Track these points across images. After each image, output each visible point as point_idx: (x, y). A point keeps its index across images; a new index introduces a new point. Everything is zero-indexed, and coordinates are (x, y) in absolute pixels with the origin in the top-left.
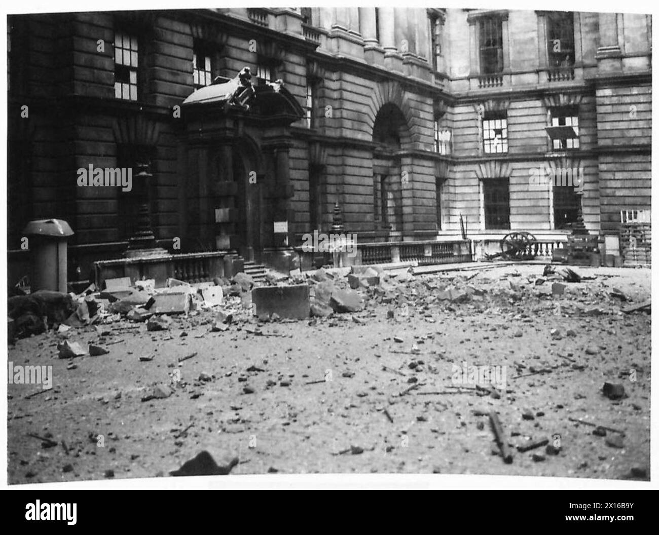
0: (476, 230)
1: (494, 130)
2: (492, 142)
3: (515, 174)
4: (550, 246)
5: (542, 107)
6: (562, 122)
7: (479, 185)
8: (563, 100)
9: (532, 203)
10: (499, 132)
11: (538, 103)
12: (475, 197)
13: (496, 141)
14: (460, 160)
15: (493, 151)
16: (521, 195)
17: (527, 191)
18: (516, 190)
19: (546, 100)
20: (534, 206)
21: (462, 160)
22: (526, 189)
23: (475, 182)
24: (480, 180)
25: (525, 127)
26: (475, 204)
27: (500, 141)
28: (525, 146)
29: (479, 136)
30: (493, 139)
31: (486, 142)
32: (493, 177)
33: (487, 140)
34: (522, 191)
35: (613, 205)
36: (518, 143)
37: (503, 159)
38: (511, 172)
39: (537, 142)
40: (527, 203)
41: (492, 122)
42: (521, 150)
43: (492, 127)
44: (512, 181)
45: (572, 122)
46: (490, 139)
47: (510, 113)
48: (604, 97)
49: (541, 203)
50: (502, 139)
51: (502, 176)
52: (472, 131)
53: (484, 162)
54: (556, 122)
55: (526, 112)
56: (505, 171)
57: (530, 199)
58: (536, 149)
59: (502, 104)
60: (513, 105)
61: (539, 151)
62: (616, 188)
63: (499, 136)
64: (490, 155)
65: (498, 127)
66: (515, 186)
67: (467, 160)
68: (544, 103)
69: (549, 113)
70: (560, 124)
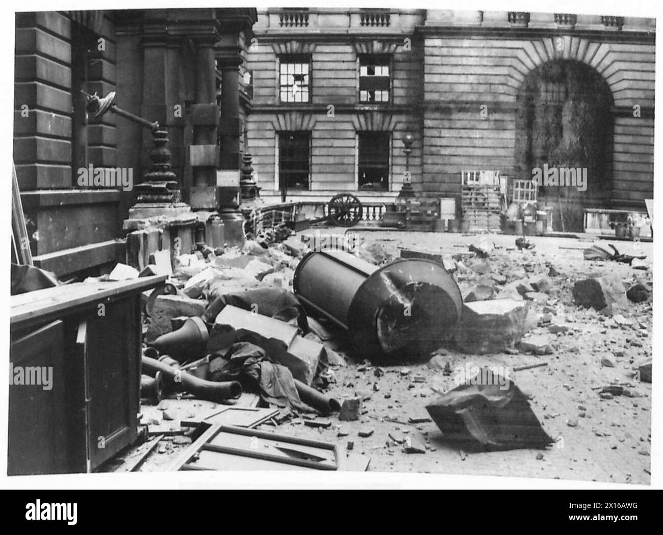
0: (270, 191)
1: (294, 75)
2: (290, 89)
3: (318, 127)
4: (377, 210)
5: (352, 53)
6: (371, 72)
7: (275, 138)
8: (377, 46)
9: (337, 160)
10: (299, 77)
11: (349, 49)
12: (269, 152)
13: (295, 88)
14: (254, 108)
15: (291, 100)
16: (324, 151)
17: (332, 147)
18: (318, 145)
19: (358, 46)
20: (339, 164)
21: (257, 108)
22: (330, 145)
23: (271, 134)
24: (277, 132)
25: (332, 75)
26: (270, 160)
27: (300, 89)
28: (332, 95)
29: (277, 81)
30: (292, 86)
31: (282, 89)
32: (293, 129)
33: (284, 86)
34: (324, 147)
35: (437, 164)
36: (325, 92)
37: (304, 110)
38: (315, 125)
39: (345, 92)
40: (331, 160)
41: (291, 66)
42: (325, 100)
43: (291, 71)
44: (316, 134)
45: (381, 71)
46: (288, 86)
47: (315, 57)
48: (432, 47)
49: (346, 161)
50: (302, 86)
51: (304, 128)
52: (269, 74)
53: (283, 113)
54: (364, 71)
55: (334, 57)
56: (307, 123)
57: (335, 156)
58: (344, 99)
59: (306, 47)
60: (319, 48)
61: (347, 102)
62: (441, 146)
63: (299, 83)
64: (288, 104)
65: (298, 72)
66: (318, 141)
67: (264, 108)
68: (355, 49)
69: (358, 61)
70: (369, 73)
